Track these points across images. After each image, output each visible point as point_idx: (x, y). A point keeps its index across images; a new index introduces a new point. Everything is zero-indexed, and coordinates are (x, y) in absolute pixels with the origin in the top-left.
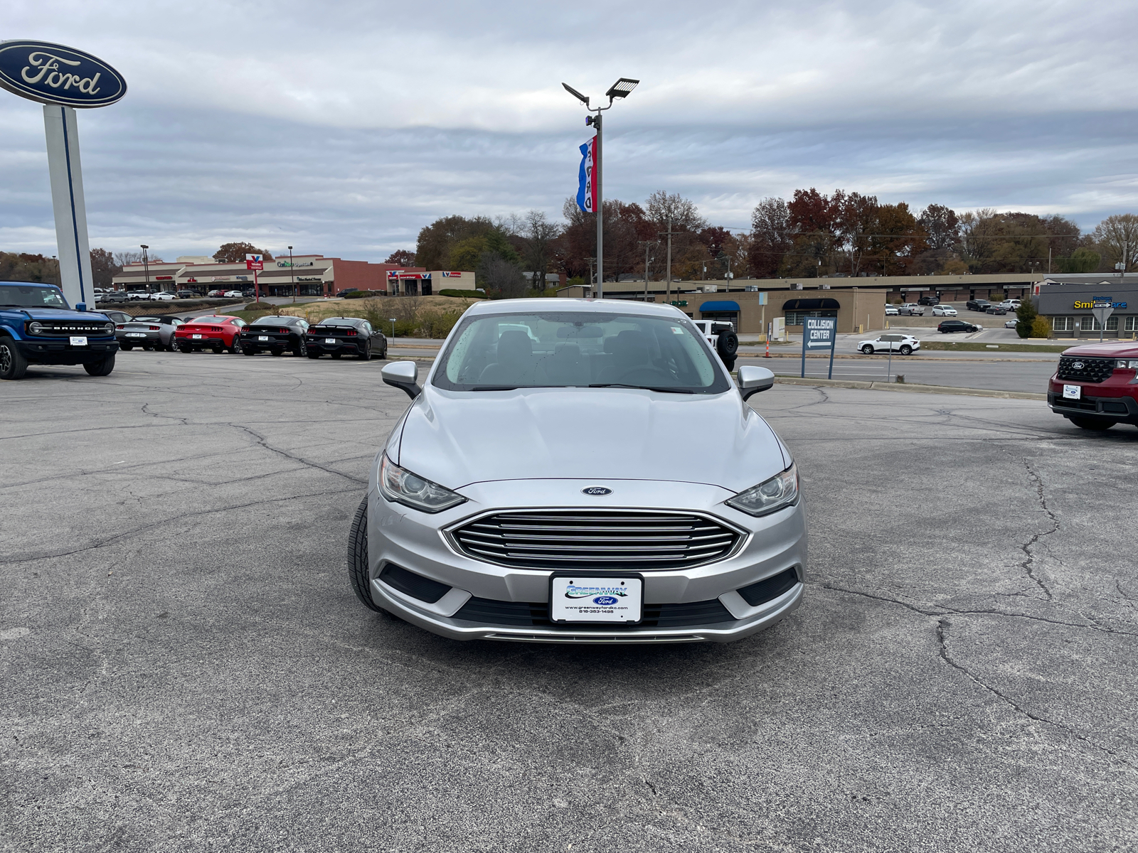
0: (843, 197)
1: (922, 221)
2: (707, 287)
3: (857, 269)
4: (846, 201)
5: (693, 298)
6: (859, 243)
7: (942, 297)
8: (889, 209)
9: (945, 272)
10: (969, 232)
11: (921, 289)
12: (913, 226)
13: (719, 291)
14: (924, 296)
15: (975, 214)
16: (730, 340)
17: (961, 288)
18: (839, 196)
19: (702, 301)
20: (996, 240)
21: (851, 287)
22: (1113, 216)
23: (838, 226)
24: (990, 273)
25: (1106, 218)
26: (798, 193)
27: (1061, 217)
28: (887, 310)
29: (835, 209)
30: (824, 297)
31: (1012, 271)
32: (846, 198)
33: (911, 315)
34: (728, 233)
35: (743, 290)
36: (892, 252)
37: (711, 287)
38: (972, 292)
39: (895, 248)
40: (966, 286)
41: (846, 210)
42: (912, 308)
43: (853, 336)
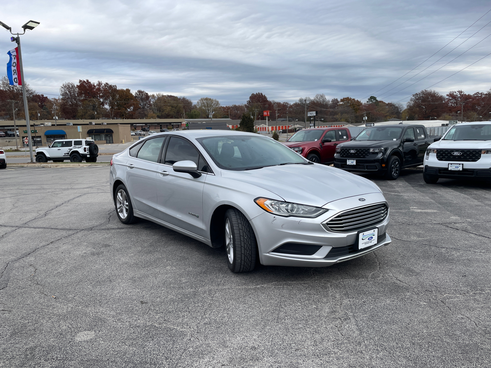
0: (102, 84)
1: (136, 97)
2: (46, 123)
3: (113, 116)
4: (103, 86)
5: (40, 128)
6: (111, 105)
7: (150, 128)
8: (122, 91)
9: (149, 118)
10: (154, 102)
11: (142, 125)
12: (133, 98)
13: (53, 125)
14: (143, 127)
15: (155, 95)
16: (95, 148)
17: (156, 124)
18: (100, 84)
19: (45, 130)
20: (165, 105)
21: (117, 124)
22: (202, 98)
23: (101, 97)
24: (164, 119)
25: (200, 99)
26: (80, 81)
27: (185, 98)
28: (131, 133)
29: (99, 89)
30: (106, 128)
31: (172, 118)
32: (103, 85)
33: (140, 135)
34: (46, 97)
35: (65, 125)
36: (126, 109)
37: (48, 123)
38: (161, 126)
39: (127, 108)
40: (158, 123)
41: (104, 90)
42: (140, 132)
43: (121, 145)
